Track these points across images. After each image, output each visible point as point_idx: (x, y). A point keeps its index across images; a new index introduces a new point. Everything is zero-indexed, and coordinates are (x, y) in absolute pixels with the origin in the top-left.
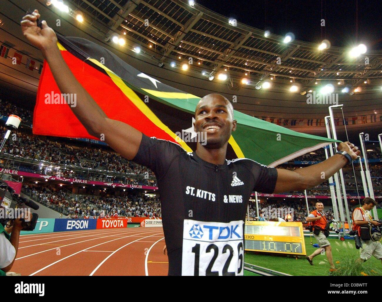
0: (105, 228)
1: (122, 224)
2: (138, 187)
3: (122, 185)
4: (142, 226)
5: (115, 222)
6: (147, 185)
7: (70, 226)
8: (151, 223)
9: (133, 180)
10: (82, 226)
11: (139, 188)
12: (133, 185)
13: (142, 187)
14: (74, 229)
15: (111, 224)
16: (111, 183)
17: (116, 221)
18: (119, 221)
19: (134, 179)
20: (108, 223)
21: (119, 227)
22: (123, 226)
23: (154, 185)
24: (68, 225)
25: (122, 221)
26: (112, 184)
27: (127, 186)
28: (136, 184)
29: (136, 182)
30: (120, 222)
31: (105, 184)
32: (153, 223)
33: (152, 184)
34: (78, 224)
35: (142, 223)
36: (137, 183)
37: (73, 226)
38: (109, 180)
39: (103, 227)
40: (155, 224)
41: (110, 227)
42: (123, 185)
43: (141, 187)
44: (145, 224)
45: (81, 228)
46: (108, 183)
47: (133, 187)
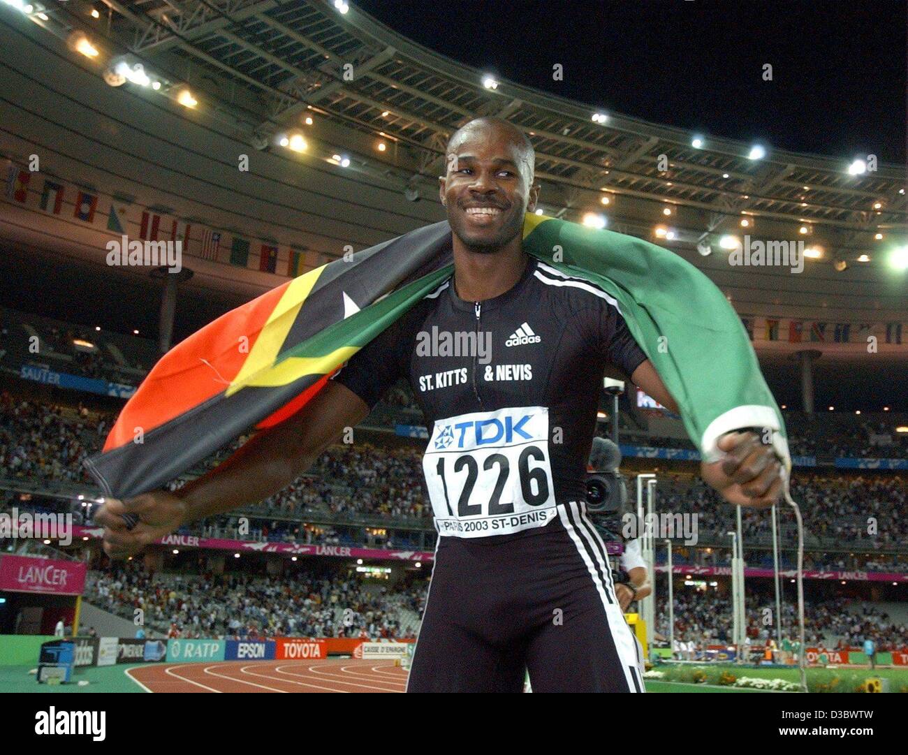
0: (289, 658)
1: (317, 653)
2: (338, 551)
3: (295, 549)
4: (356, 656)
5: (306, 649)
6: (365, 547)
7: (242, 653)
8: (376, 649)
9: (322, 531)
10: (256, 652)
11: (342, 555)
12: (324, 548)
13: (351, 552)
14: (247, 658)
15: (299, 650)
16: (263, 541)
17: (306, 645)
18: (312, 645)
19: (329, 527)
20: (293, 649)
21: (313, 658)
22: (319, 656)
23: (384, 547)
24: (240, 650)
25: (317, 646)
26: (266, 544)
27: (308, 549)
28: (334, 545)
29: (332, 537)
30: (314, 648)
31: (247, 545)
32: (380, 649)
33: (379, 541)
34: (251, 650)
35: (356, 651)
36: (336, 540)
37: (245, 652)
38: (257, 534)
39: (286, 655)
40: (385, 653)
41: (296, 658)
42: (297, 546)
43: (346, 552)
44: (364, 653)
45: (256, 656)
46: (254, 543)
47: (326, 551)
